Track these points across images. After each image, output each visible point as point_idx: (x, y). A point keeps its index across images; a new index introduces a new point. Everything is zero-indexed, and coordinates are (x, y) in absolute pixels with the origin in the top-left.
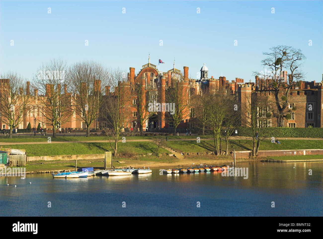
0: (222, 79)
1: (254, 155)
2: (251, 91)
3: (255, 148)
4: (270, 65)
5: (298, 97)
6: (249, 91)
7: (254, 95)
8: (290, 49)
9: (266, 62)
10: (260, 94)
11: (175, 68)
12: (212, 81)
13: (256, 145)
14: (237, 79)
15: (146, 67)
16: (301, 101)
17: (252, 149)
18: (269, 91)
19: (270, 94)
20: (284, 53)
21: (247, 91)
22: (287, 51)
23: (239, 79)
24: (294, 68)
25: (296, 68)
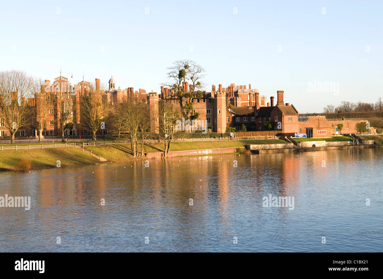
0: (130, 90)
1: (166, 155)
2: (158, 100)
3: (166, 150)
4: (174, 77)
5: (198, 104)
6: (156, 99)
7: (161, 103)
8: (192, 63)
9: (171, 74)
10: (166, 101)
11: (84, 80)
12: (119, 92)
13: (167, 147)
14: (140, 90)
15: (58, 79)
16: (201, 108)
17: (164, 151)
18: (174, 99)
19: (174, 103)
20: (186, 67)
21: (155, 100)
22: (189, 65)
23: (142, 90)
24: (195, 79)
25: (196, 79)
